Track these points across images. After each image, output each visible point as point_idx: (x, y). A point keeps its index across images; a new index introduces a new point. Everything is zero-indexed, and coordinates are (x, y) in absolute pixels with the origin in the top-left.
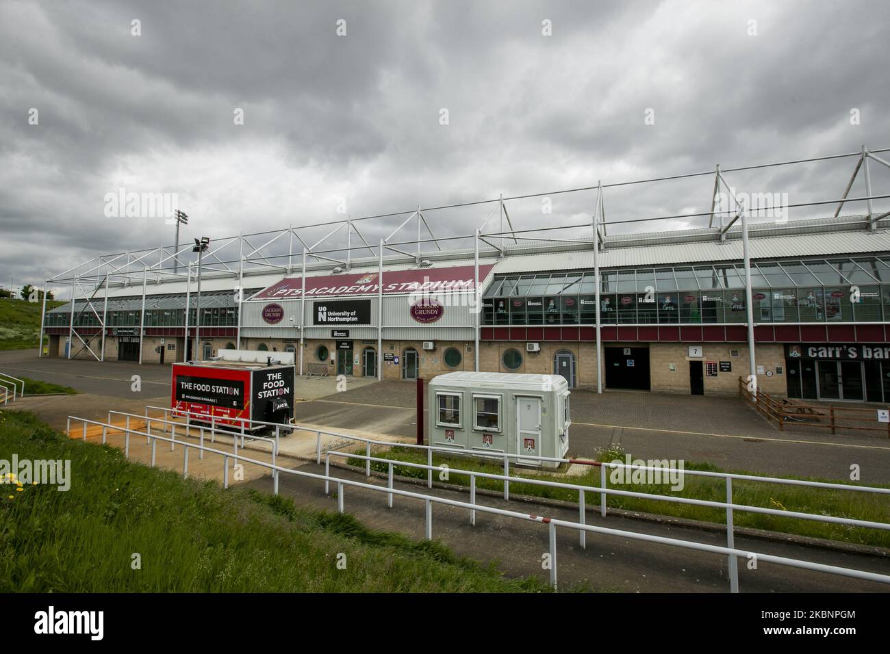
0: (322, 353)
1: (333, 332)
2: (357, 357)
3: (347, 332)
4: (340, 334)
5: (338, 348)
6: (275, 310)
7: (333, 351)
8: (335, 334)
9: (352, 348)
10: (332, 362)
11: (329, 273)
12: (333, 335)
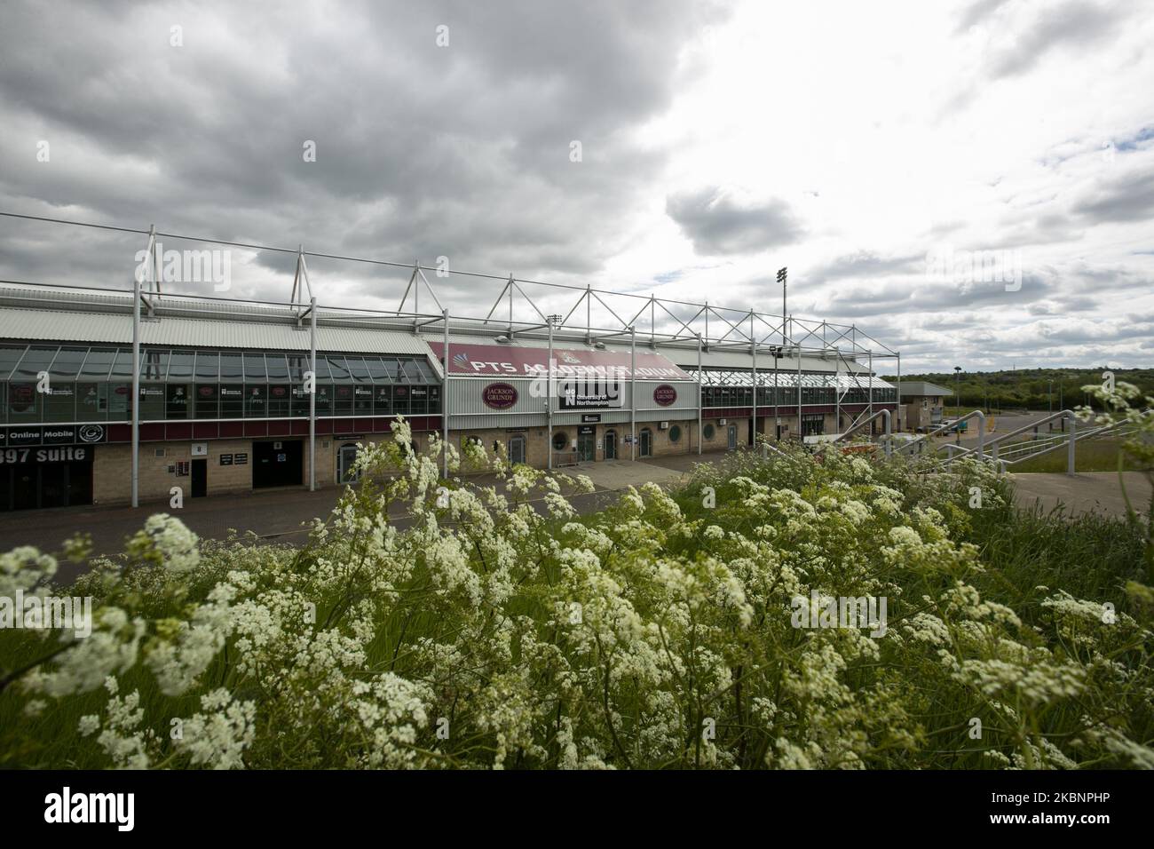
0: (560, 440)
1: (583, 417)
2: (600, 442)
3: (598, 416)
4: (591, 419)
5: (579, 434)
6: (505, 392)
7: (574, 437)
8: (586, 419)
9: (594, 433)
10: (574, 449)
11: (491, 342)
12: (583, 420)
